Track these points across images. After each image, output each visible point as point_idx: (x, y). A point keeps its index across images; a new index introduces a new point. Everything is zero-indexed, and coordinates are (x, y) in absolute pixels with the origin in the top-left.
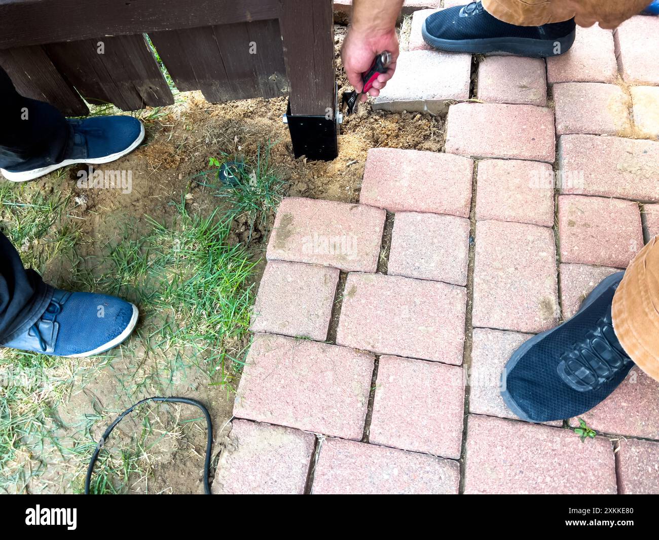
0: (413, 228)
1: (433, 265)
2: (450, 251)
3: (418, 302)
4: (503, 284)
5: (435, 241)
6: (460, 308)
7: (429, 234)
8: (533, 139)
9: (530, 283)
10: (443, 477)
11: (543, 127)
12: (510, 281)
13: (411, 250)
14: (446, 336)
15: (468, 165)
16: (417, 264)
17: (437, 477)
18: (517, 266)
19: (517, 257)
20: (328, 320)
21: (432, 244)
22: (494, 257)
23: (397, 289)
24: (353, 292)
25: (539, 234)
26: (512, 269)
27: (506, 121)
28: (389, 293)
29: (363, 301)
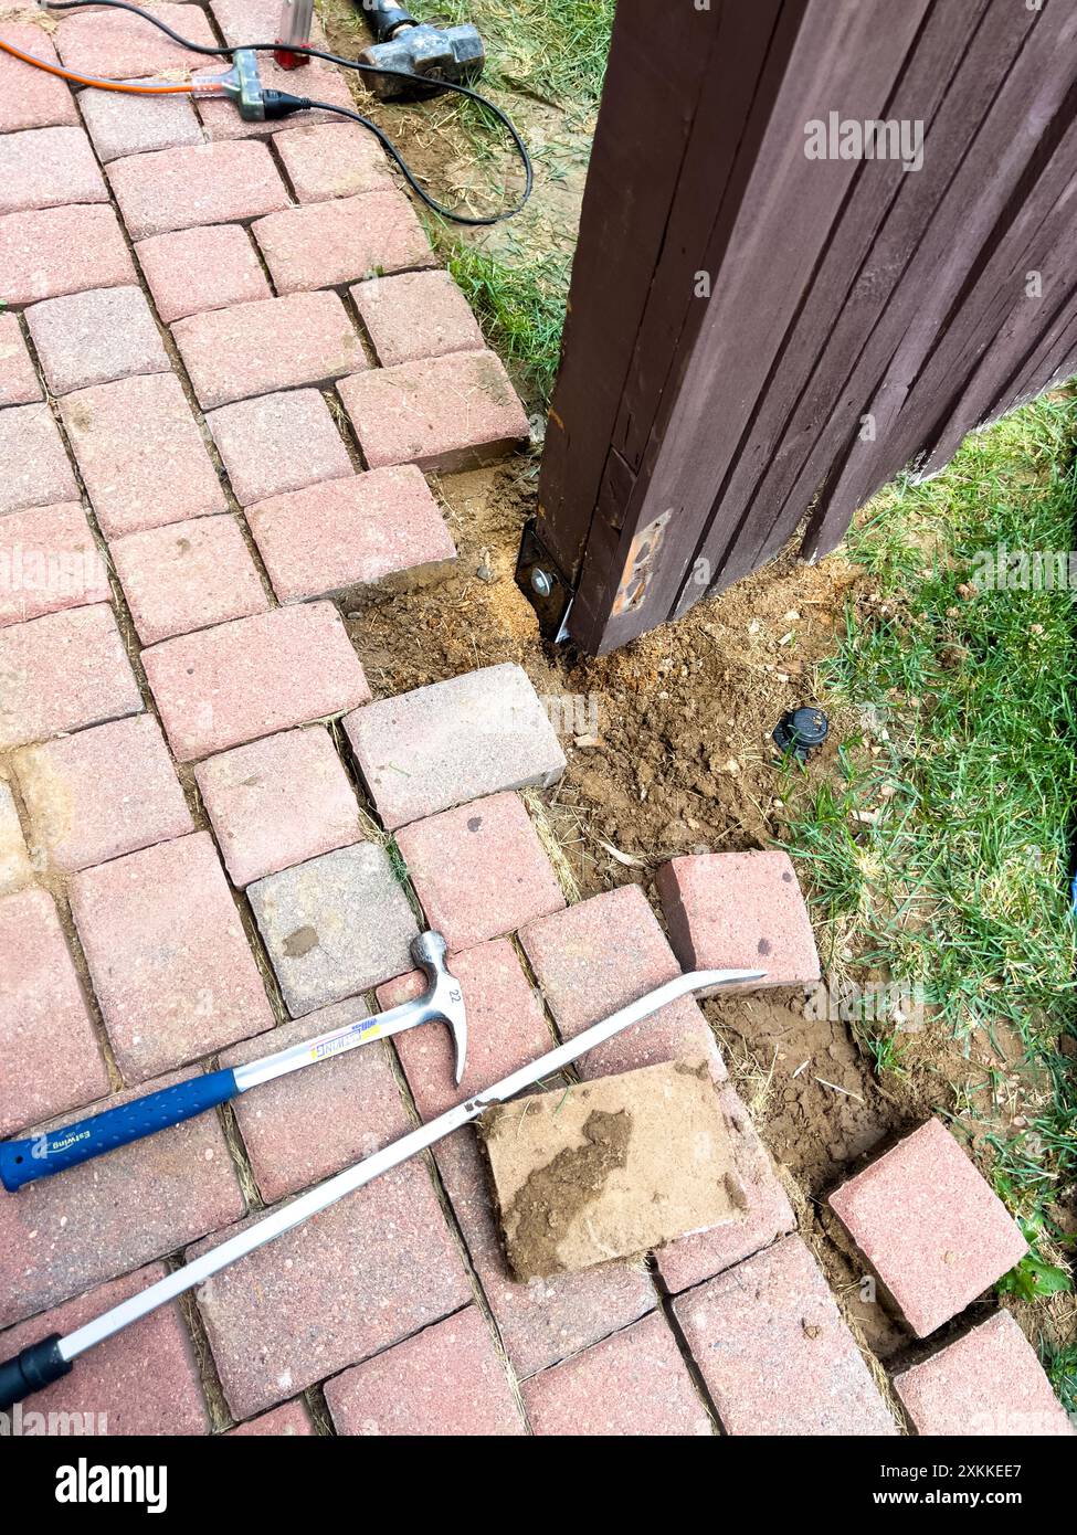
0: (316, 453)
1: (261, 414)
2: (246, 442)
3: (257, 361)
4: (153, 427)
5: (274, 448)
6: (198, 376)
7: (287, 454)
8: (190, 672)
9: (115, 442)
10: (144, 216)
11: (181, 702)
12: (146, 434)
13: (301, 422)
14: (202, 337)
15: (282, 580)
16: (283, 407)
17: (151, 214)
18: (141, 458)
19: (146, 471)
20: (359, 305)
21: (276, 442)
22: (180, 458)
23: (291, 365)
24: (347, 341)
25: (125, 516)
26: (148, 450)
27: (254, 690)
28: (300, 357)
29: (328, 337)
